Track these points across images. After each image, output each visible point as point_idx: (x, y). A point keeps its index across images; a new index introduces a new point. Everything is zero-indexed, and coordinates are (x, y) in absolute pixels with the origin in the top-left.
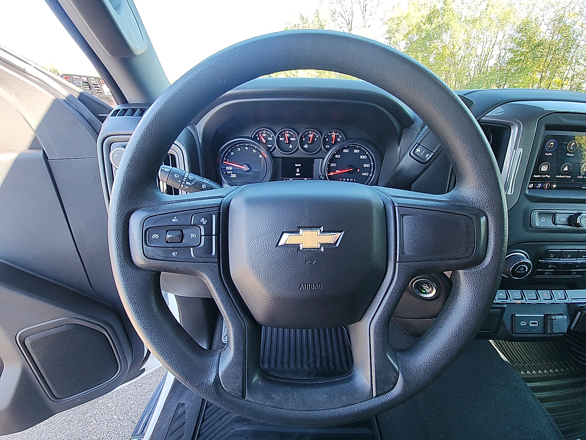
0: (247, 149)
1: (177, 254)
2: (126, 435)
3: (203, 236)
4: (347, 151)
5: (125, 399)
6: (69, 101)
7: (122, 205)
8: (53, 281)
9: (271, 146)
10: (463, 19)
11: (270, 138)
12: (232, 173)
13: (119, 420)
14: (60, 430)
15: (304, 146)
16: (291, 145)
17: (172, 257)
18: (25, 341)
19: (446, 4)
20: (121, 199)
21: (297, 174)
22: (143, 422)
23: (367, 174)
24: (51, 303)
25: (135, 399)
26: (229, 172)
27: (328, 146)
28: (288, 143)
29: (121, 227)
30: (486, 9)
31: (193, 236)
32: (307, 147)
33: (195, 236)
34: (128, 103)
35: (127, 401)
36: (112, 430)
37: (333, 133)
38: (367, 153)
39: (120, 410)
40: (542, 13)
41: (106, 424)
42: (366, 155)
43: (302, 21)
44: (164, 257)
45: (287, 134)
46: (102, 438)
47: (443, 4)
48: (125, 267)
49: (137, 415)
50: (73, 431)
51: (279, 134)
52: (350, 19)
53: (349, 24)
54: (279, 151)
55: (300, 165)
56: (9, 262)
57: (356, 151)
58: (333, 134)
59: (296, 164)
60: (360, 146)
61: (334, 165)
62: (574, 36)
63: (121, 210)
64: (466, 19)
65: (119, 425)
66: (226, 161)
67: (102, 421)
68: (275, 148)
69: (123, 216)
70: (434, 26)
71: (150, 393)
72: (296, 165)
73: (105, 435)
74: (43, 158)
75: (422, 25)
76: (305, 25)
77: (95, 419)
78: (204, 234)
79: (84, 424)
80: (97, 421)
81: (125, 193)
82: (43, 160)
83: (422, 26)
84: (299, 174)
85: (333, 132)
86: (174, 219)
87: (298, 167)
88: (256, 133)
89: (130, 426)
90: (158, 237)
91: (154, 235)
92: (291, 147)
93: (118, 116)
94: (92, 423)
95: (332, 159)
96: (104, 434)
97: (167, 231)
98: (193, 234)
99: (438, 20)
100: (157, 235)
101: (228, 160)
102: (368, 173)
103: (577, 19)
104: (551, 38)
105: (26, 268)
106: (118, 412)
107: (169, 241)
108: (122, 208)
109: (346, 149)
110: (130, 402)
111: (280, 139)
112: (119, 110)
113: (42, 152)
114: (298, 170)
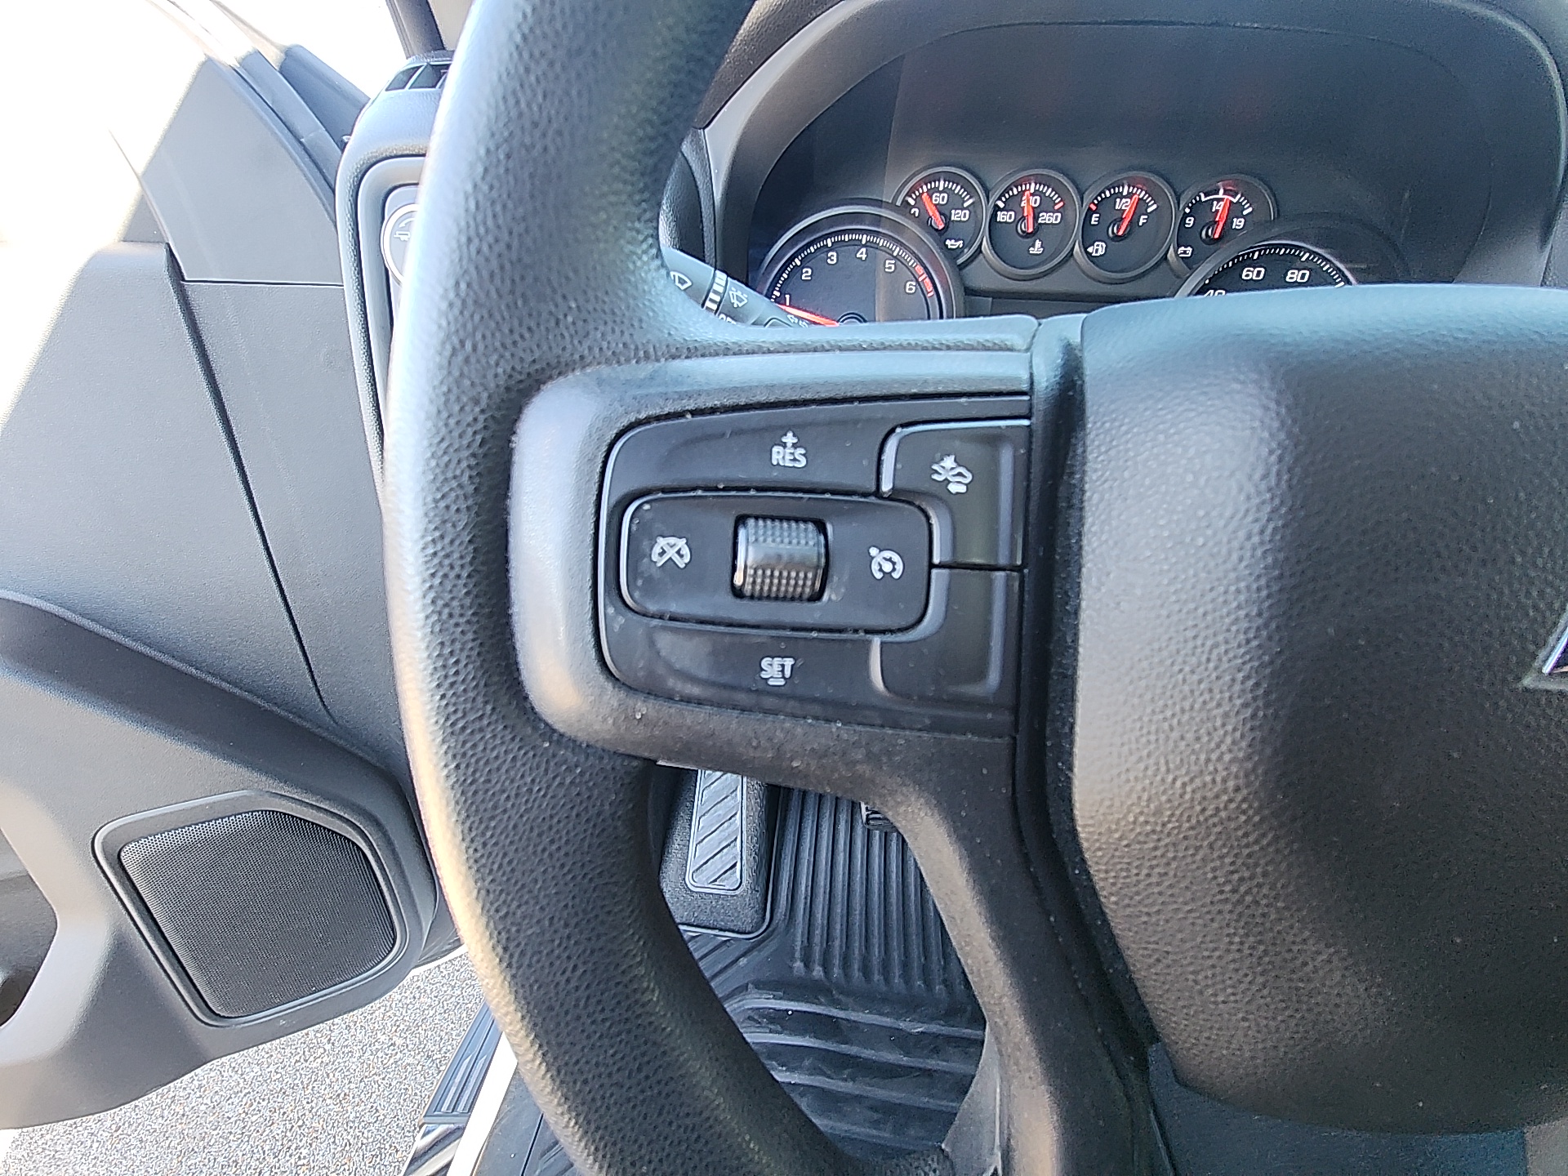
0: (864, 257)
1: (788, 673)
2: (410, 1092)
3: (940, 566)
4: (1258, 273)
5: (408, 992)
6: (249, 73)
7: (475, 329)
8: (209, 679)
9: (960, 244)
11: (961, 214)
13: (392, 1048)
14: (233, 1065)
16: (1038, 243)
17: (761, 686)
18: (123, 854)
20: (469, 285)
22: (457, 1080)
24: (204, 747)
25: (435, 993)
27: (1190, 250)
29: (465, 479)
31: (887, 567)
32: (1101, 252)
33: (900, 567)
34: (444, 49)
35: (414, 998)
36: (373, 1072)
37: (1221, 195)
39: (396, 1018)
41: (358, 1055)
44: (713, 684)
45: (1030, 194)
46: (345, 1095)
48: (481, 730)
49: (438, 1039)
50: (269, 1070)
54: (995, 266)
56: (74, 612)
57: (1294, 276)
58: (1219, 200)
60: (1316, 255)
63: (467, 360)
65: (392, 1060)
67: (347, 1046)
68: (978, 252)
69: (477, 402)
71: (473, 983)
73: (352, 1086)
74: (166, 274)
77: (330, 1040)
78: (947, 559)
79: (299, 1050)
80: (333, 1044)
81: (497, 249)
82: (168, 282)
85: (1222, 191)
86: (784, 445)
88: (911, 191)
89: (419, 1068)
90: (687, 559)
91: (662, 542)
92: (1037, 248)
93: (410, 88)
94: (322, 1050)
96: (350, 1082)
97: (741, 520)
98: (888, 554)
100: (682, 543)
101: (787, 296)
105: (126, 634)
106: (389, 1025)
107: (748, 588)
108: (475, 349)
109: (1255, 264)
110: (422, 999)
111: (1001, 216)
112: (418, 68)
113: (164, 254)
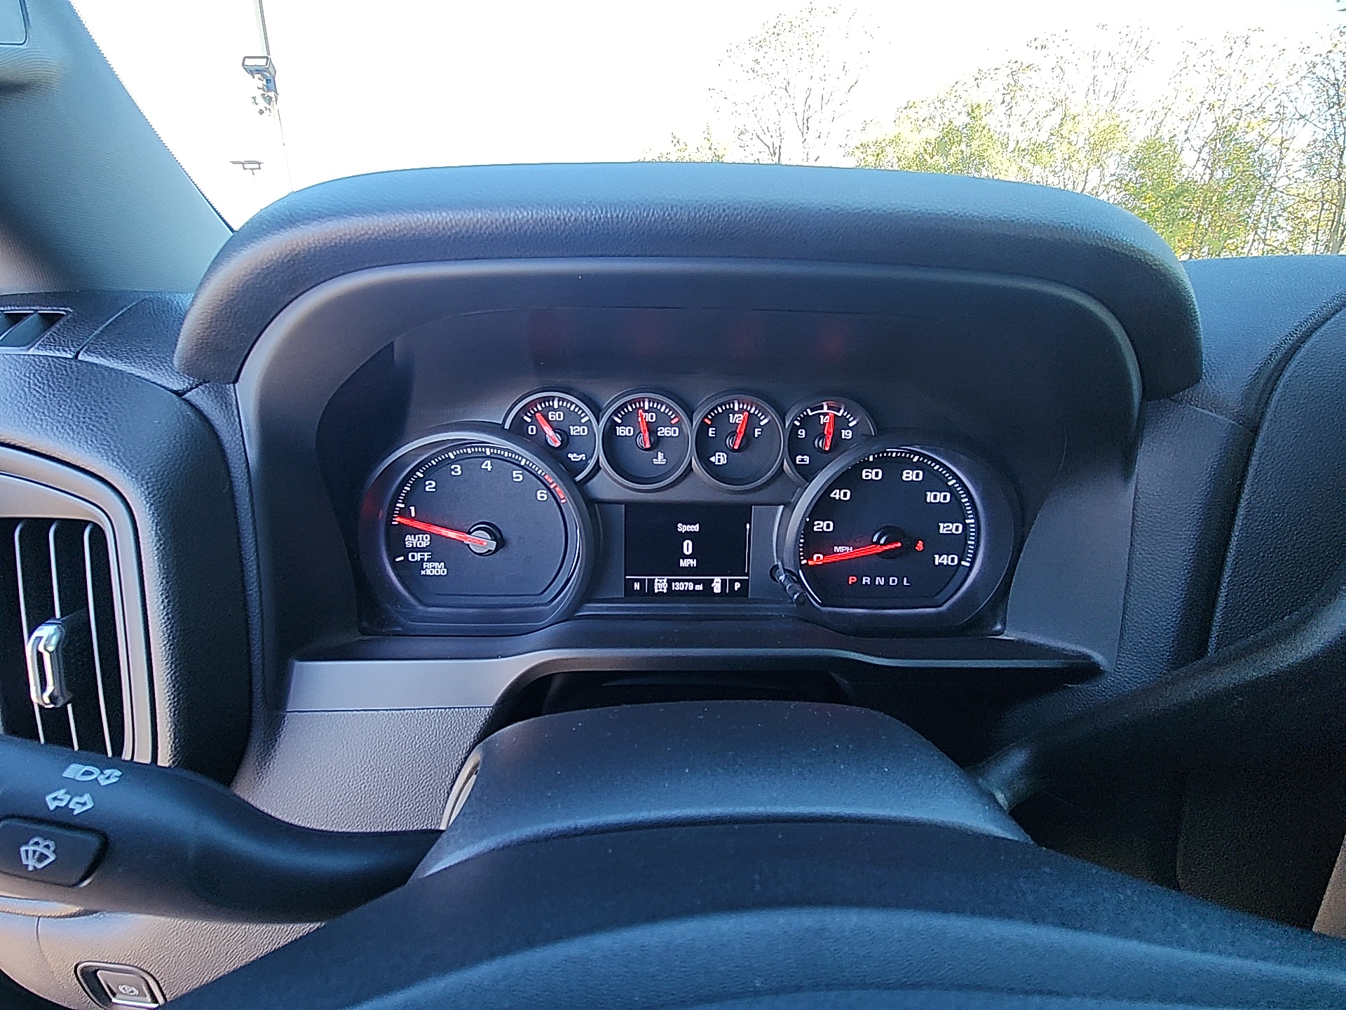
0: (489, 468)
4: (877, 474)
9: (583, 456)
10: (1012, 145)
11: (580, 429)
12: (429, 561)
15: (712, 459)
16: (661, 455)
19: (974, 117)
21: (684, 563)
23: (953, 560)
26: (418, 557)
27: (807, 458)
28: (648, 446)
30: (1061, 125)
32: (723, 461)
37: (825, 409)
38: (950, 483)
40: (1185, 125)
42: (951, 489)
43: (675, 145)
45: (645, 411)
47: (969, 118)
51: (615, 413)
52: (777, 145)
53: (775, 154)
54: (615, 481)
55: (696, 528)
57: (909, 475)
58: (825, 414)
59: (680, 525)
60: (925, 456)
61: (828, 526)
62: (1263, 170)
64: (1019, 146)
66: (404, 513)
68: (597, 467)
70: (952, 160)
72: (682, 528)
75: (927, 157)
76: (682, 154)
83: (928, 159)
84: (693, 563)
85: (825, 406)
87: (689, 535)
88: (525, 409)
92: (660, 459)
95: (823, 506)
99: (959, 148)
101: (413, 509)
102: (956, 558)
103: (1268, 131)
104: (1207, 177)
109: (871, 466)
111: (620, 431)
114: (688, 546)
